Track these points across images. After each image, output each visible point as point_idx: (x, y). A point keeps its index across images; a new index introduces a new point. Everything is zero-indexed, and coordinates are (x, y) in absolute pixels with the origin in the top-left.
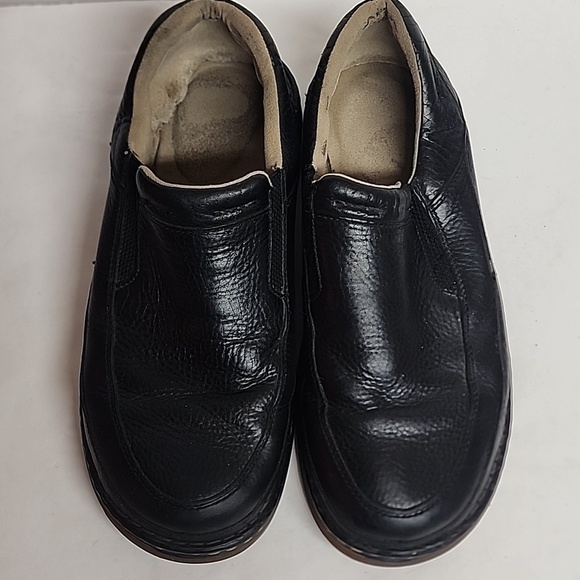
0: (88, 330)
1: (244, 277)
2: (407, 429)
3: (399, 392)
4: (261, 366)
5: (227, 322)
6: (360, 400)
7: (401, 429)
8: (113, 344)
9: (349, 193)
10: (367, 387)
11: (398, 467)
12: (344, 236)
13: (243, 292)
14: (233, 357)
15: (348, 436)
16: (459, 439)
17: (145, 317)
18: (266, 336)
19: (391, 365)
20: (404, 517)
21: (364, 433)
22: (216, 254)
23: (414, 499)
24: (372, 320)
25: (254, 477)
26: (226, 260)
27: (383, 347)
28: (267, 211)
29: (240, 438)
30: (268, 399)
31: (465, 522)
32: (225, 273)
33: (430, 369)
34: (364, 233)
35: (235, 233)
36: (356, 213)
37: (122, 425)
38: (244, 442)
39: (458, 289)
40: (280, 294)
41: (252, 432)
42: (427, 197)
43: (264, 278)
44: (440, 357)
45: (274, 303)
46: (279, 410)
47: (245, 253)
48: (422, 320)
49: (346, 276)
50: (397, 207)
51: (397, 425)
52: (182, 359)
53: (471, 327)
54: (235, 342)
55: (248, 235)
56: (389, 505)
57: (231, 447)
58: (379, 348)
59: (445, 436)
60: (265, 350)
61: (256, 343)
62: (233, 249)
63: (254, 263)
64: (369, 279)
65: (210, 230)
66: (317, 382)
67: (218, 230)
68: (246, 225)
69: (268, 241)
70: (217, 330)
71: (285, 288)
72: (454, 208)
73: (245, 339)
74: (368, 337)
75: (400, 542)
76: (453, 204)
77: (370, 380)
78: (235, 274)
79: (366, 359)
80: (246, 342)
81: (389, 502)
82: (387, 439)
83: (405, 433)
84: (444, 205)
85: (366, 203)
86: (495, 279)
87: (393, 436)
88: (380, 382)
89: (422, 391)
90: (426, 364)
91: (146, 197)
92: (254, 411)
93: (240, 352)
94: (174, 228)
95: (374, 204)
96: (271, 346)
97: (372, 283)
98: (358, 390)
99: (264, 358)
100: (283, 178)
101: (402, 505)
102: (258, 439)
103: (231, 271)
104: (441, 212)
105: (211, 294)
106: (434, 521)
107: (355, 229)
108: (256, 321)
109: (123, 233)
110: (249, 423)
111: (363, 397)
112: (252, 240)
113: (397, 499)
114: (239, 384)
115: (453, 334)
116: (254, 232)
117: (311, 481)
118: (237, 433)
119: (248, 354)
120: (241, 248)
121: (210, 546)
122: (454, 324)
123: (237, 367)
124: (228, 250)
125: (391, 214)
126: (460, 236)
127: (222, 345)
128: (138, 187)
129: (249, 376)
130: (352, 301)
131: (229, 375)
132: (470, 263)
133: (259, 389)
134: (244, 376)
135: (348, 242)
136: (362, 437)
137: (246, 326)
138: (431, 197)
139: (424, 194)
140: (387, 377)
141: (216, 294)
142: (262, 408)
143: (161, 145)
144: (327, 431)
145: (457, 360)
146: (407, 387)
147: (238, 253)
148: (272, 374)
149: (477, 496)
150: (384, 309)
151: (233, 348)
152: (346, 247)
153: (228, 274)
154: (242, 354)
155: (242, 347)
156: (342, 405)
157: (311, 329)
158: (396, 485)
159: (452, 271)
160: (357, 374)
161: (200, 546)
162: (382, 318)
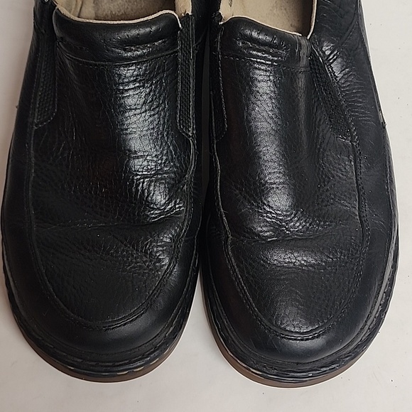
0: (10, 166)
1: (154, 115)
2: (305, 259)
3: (297, 225)
4: (170, 200)
5: (138, 158)
6: (261, 232)
7: (300, 259)
8: (32, 178)
9: (255, 34)
10: (269, 220)
11: (297, 293)
12: (249, 76)
13: (153, 129)
14: (143, 191)
15: (250, 264)
16: (353, 268)
17: (62, 154)
18: (174, 173)
19: (290, 200)
20: (302, 340)
21: (264, 261)
22: (127, 90)
23: (311, 324)
24: (274, 157)
25: (161, 302)
26: (137, 96)
27: (283, 183)
28: (177, 52)
29: (148, 266)
30: (176, 230)
31: (358, 346)
32: (136, 109)
33: (326, 206)
34: (268, 74)
35: (146, 70)
36: (259, 54)
37: (38, 253)
38: (152, 270)
39: (352, 135)
40: (187, 134)
41: (159, 261)
42: (324, 53)
43: (172, 117)
44: (335, 195)
45: (182, 143)
46: (186, 241)
47: (155, 91)
48: (318, 162)
49: (250, 115)
50: (299, 51)
51: (296, 254)
52: (96, 194)
53: (363, 170)
54: (145, 177)
55: (158, 74)
56: (288, 328)
57: (139, 274)
58: (280, 183)
59: (340, 266)
60: (173, 185)
61: (165, 179)
62: (143, 86)
63: (163, 102)
64: (272, 118)
65: (120, 66)
66: (221, 216)
67: (128, 65)
68: (156, 63)
69: (177, 82)
70: (127, 165)
71: (193, 129)
72: (347, 63)
73: (154, 174)
74: (270, 173)
75: (298, 364)
76: (347, 59)
77: (271, 212)
78: (146, 111)
79: (268, 194)
80: (155, 177)
81: (288, 325)
82: (285, 267)
83: (303, 262)
84: (339, 60)
85: (270, 45)
86: (384, 128)
87: (292, 265)
88: (280, 215)
89: (318, 225)
90: (323, 201)
91: (61, 36)
92: (162, 241)
93: (150, 186)
94: (87, 64)
95: (278, 47)
96: (179, 182)
97: (275, 123)
98: (259, 222)
99: (173, 192)
100: (192, 25)
101: (300, 328)
102: (166, 267)
103: (141, 108)
104: (336, 67)
105: (122, 130)
106: (330, 344)
107: (260, 69)
108: (165, 158)
109: (42, 76)
110: (157, 252)
111: (264, 229)
112: (161, 79)
113: (295, 323)
114: (148, 216)
115: (347, 176)
116: (164, 71)
117: (215, 308)
118: (146, 261)
119: (157, 189)
120: (151, 86)
121: (118, 366)
122: (348, 167)
123: (147, 201)
124: (139, 87)
125: (294, 57)
126: (354, 89)
127: (133, 179)
128: (54, 25)
129: (159, 209)
130: (255, 139)
131: (139, 208)
132: (363, 113)
133: (167, 221)
134: (153, 209)
135: (253, 82)
136: (263, 265)
137: (156, 162)
138: (328, 53)
139: (321, 50)
140: (287, 211)
141: (127, 130)
142: (171, 238)
143: (83, 8)
144: (230, 260)
145: (350, 199)
146: (305, 221)
147: (148, 90)
148: (180, 207)
149: (369, 323)
150: (285, 147)
151: (143, 182)
152: (250, 87)
153: (138, 111)
154: (152, 188)
155: (152, 181)
156: (244, 236)
157: (217, 167)
158: (294, 310)
159: (345, 119)
160: (258, 207)
161: (109, 366)
162: (283, 156)
